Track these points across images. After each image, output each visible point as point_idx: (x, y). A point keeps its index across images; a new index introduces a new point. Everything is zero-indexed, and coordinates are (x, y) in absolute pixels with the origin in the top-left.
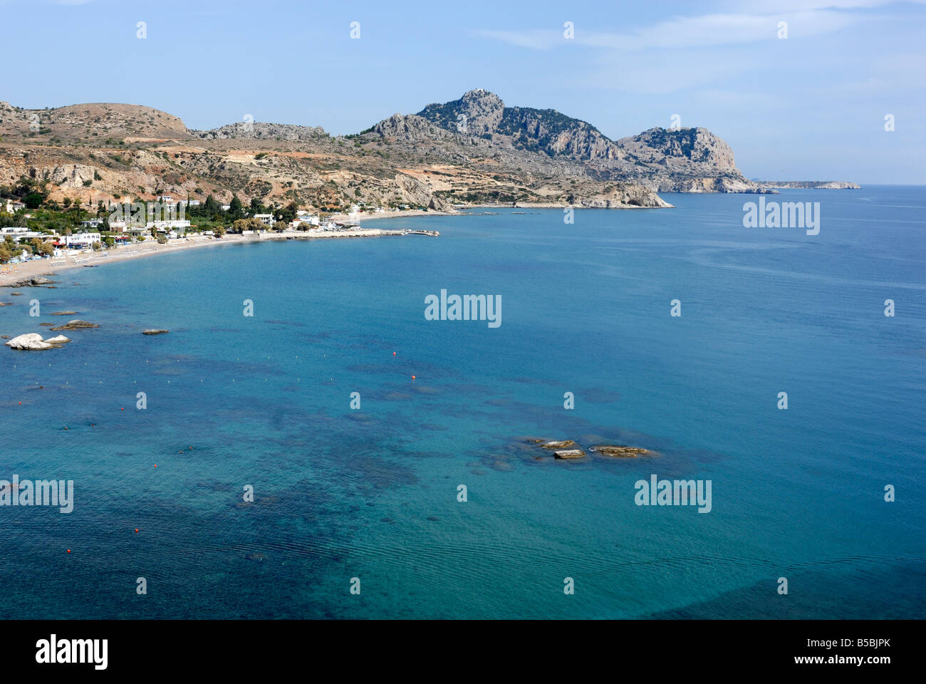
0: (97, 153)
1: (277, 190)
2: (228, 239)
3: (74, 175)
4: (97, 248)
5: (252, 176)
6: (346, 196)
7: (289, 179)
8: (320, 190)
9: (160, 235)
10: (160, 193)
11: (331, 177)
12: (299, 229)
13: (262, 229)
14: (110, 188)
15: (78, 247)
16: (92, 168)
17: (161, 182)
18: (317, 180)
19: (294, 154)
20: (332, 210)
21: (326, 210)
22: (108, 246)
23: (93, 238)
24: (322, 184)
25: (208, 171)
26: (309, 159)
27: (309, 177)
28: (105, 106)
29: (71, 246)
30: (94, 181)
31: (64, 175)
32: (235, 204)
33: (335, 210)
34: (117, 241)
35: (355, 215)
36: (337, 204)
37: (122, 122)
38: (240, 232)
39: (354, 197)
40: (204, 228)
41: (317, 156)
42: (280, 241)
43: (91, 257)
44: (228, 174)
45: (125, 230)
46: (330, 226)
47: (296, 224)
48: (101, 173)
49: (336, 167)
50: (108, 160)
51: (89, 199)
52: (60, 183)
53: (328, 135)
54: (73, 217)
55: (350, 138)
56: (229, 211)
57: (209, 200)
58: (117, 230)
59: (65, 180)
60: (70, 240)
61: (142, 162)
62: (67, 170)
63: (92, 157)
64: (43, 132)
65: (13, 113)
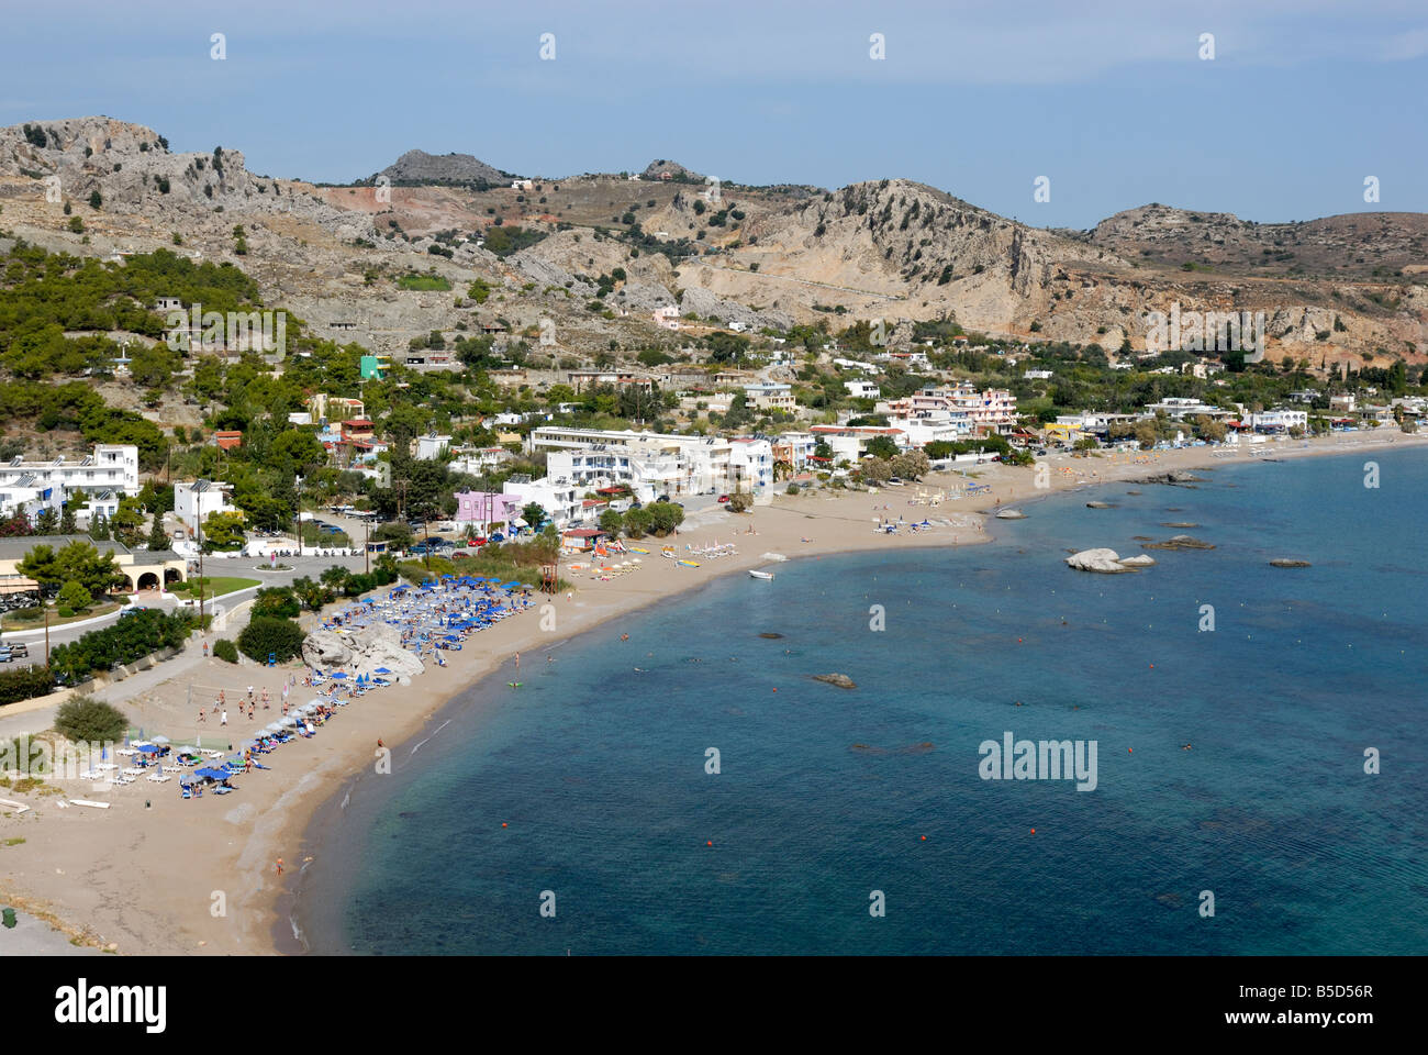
0: (1345, 289)
3: (1303, 322)
4: (1297, 434)
9: (1407, 421)
15: (1269, 430)
16: (1332, 313)
22: (1316, 431)
23: (1296, 419)
28: (1382, 216)
29: (1259, 429)
30: (1333, 333)
31: (1289, 322)
34: (1335, 424)
37: (1405, 242)
43: (1284, 448)
45: (1352, 408)
48: (1348, 320)
50: (1363, 301)
51: (1323, 359)
52: (1282, 335)
58: (1342, 408)
59: (1289, 330)
62: (1296, 315)
63: (1336, 295)
64: (1281, 257)
65: (1242, 231)
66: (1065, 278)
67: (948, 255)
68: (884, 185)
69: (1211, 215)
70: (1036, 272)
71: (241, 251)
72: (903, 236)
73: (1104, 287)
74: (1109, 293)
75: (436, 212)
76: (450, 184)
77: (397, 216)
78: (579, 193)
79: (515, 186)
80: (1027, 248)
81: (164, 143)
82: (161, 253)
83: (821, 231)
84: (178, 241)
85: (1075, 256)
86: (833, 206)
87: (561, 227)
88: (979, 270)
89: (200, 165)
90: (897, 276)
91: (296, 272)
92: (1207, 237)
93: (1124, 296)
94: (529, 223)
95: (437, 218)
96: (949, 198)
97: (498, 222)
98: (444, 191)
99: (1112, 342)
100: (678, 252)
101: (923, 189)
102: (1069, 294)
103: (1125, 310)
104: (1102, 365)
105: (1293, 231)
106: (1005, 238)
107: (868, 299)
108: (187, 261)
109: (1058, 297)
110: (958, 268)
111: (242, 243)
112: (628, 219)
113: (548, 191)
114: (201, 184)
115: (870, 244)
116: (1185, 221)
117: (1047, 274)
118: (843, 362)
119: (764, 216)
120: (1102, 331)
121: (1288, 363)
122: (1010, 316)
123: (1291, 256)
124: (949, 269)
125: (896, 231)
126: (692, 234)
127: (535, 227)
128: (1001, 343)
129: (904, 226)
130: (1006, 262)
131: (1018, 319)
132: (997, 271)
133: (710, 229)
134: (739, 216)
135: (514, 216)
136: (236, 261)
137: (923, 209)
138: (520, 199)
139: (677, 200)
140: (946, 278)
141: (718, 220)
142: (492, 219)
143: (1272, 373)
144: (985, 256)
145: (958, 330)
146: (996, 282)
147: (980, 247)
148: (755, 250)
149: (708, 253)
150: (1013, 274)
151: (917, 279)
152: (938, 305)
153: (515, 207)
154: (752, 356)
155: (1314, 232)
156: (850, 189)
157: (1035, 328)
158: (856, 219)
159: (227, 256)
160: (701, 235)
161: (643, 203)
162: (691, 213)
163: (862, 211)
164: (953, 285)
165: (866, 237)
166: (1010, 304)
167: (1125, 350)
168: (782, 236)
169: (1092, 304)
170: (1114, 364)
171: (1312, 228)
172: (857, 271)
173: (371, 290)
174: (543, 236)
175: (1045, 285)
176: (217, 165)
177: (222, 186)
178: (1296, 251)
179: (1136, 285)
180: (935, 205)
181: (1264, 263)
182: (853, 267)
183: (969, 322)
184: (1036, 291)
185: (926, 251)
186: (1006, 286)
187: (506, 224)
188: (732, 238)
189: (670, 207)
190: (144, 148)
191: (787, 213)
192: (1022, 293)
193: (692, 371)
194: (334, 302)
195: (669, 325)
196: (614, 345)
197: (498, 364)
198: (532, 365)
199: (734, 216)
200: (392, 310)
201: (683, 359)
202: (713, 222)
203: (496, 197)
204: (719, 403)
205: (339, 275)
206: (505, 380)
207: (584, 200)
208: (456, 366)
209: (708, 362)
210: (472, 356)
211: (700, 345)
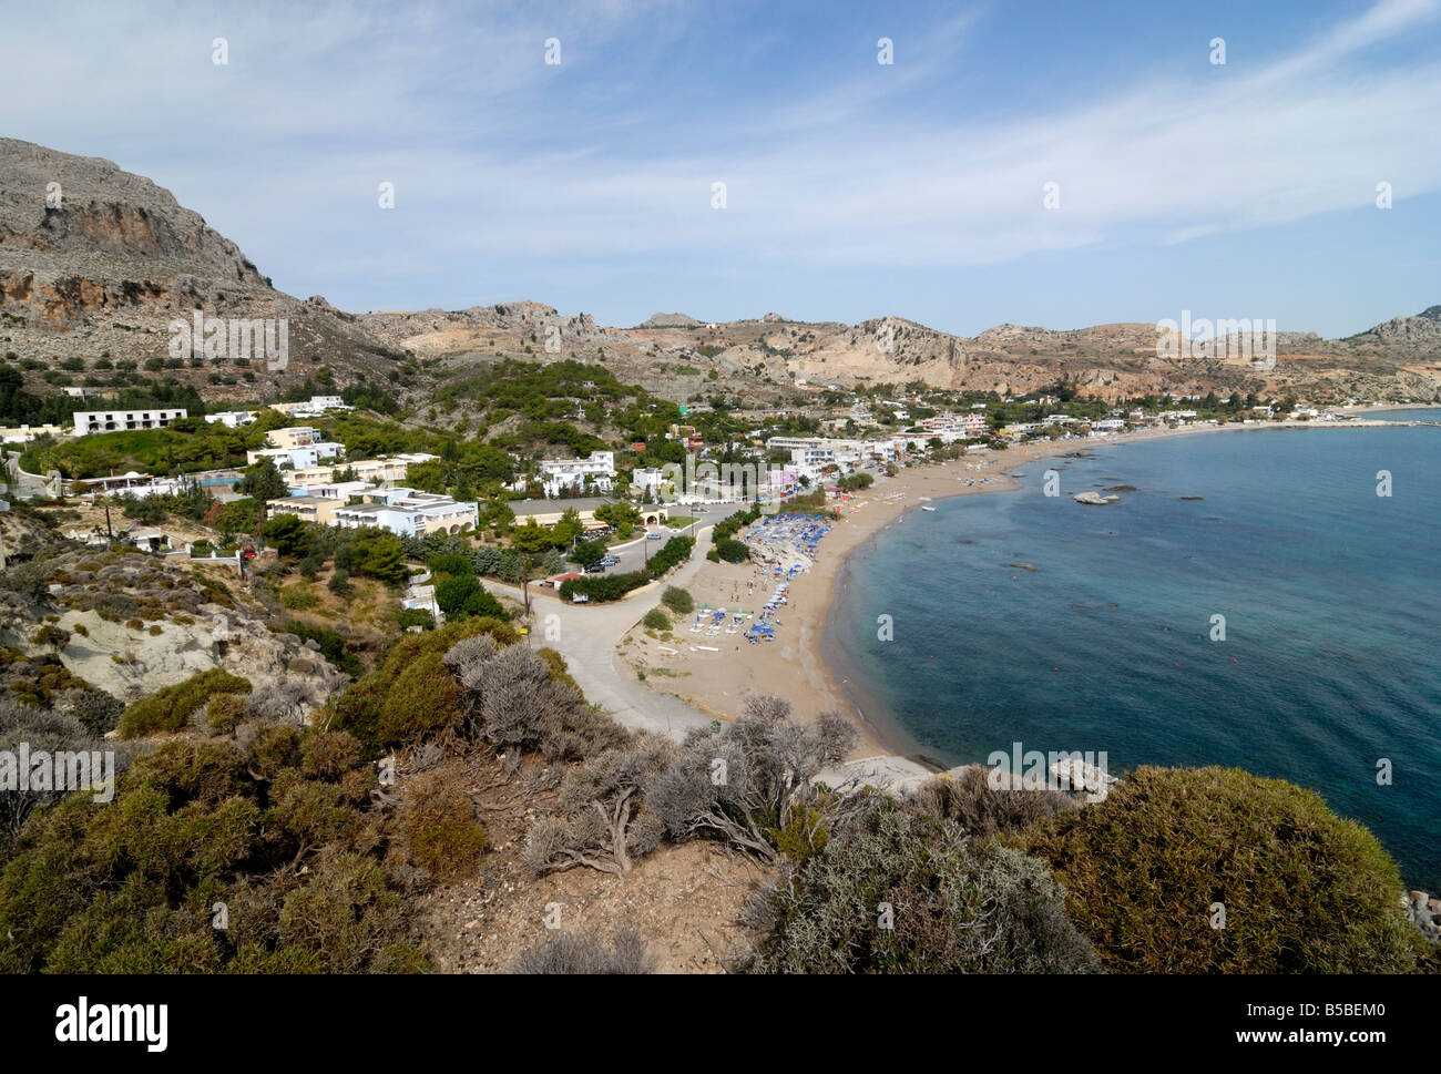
0: (1116, 360)
1: (1271, 386)
2: (1230, 426)
3: (1098, 377)
4: (1121, 431)
5: (1248, 375)
6: (1341, 392)
7: (1281, 378)
8: (1315, 386)
9: (1173, 424)
10: (1165, 389)
11: (1326, 375)
12: (1299, 419)
13: (1263, 419)
14: (1125, 386)
15: (1106, 430)
16: (1112, 372)
17: (1167, 381)
18: (1312, 377)
19: (1289, 357)
20: (1326, 403)
21: (1320, 404)
22: (1130, 429)
23: (1117, 423)
24: (1316, 380)
25: (1206, 372)
26: (1304, 360)
27: (1304, 375)
28: (1119, 326)
29: (1101, 429)
30: (1113, 381)
31: (1091, 377)
32: (1234, 399)
33: (1330, 404)
34: (1136, 426)
35: (1350, 408)
36: (1331, 398)
37: (1133, 337)
38: (1242, 421)
39: (1349, 392)
40: (1209, 417)
41: (1312, 357)
42: (1280, 428)
43: (1117, 438)
44: (1225, 375)
45: (1142, 417)
46: (1329, 417)
47: (1294, 415)
48: (1119, 375)
49: (1333, 366)
50: (1124, 366)
51: (1110, 395)
52: (1087, 383)
53: (1321, 339)
54: (1098, 409)
55: (1344, 340)
56: (1229, 404)
57: (1211, 395)
58: (1137, 418)
59: (1091, 381)
60: (1100, 425)
61: (1151, 366)
62: (1093, 373)
63: (1112, 363)
64: (1071, 347)
65: (1050, 335)
66: (977, 360)
67: (917, 351)
68: (885, 319)
69: (1035, 329)
70: (963, 357)
71: (603, 359)
72: (895, 343)
73: (996, 363)
74: (999, 366)
75: (675, 340)
76: (677, 327)
77: (657, 342)
78: (737, 329)
79: (708, 327)
80: (957, 347)
81: (556, 312)
82: (568, 361)
83: (854, 342)
84: (573, 356)
85: (980, 349)
86: (859, 330)
87: (732, 345)
88: (934, 358)
90: (893, 362)
91: (629, 368)
92: (1035, 338)
93: (1006, 367)
94: (717, 343)
95: (676, 342)
96: (916, 325)
97: (703, 343)
98: (677, 331)
99: (1001, 389)
100: (787, 354)
101: (903, 321)
102: (979, 367)
103: (1007, 374)
104: (998, 400)
105: (1075, 334)
106: (946, 342)
107: (880, 373)
108: (581, 364)
109: (973, 369)
110: (922, 358)
111: (603, 356)
112: (761, 340)
113: (723, 329)
114: (575, 329)
116: (1022, 331)
117: (967, 358)
118: (887, 402)
119: (826, 336)
120: (996, 385)
121: (1091, 397)
122: (950, 378)
123: (1075, 346)
124: (919, 358)
126: (792, 346)
127: (719, 345)
128: (948, 392)
129: (895, 338)
130: (947, 353)
131: (955, 380)
132: (942, 358)
133: (799, 344)
134: (812, 337)
135: (709, 341)
136: (602, 364)
137: (904, 330)
138: (711, 333)
139: (783, 330)
140: (918, 362)
141: (803, 339)
142: (700, 342)
143: (1084, 402)
144: (937, 350)
145: (926, 386)
146: (942, 363)
147: (933, 347)
148: (823, 352)
149: (800, 354)
150: (951, 359)
151: (903, 363)
152: (914, 375)
153: (709, 337)
154: (846, 401)
156: (868, 322)
157: (963, 384)
158: (871, 336)
159: (597, 362)
160: (795, 347)
161: (767, 332)
162: (790, 336)
163: (874, 332)
164: (921, 365)
165: (876, 345)
166: (950, 374)
167: (1008, 394)
168: (835, 345)
169: (991, 371)
170: (1003, 399)
171: (1085, 333)
172: (873, 360)
173: (665, 376)
174: (724, 349)
175: (967, 363)
177: (584, 330)
178: (1078, 343)
179: (1012, 362)
180: (910, 328)
181: (1063, 350)
182: (871, 359)
183: (931, 382)
184: (962, 367)
185: (906, 349)
186: (947, 364)
187: (707, 344)
188: (811, 347)
189: (780, 334)
190: (547, 314)
191: (837, 334)
192: (956, 368)
193: (819, 409)
194: (649, 381)
195: (803, 388)
196: (780, 398)
197: (729, 408)
198: (744, 408)
199: (810, 337)
200: (676, 385)
201: (814, 403)
202: (800, 340)
203: (699, 332)
204: (841, 424)
205: (649, 369)
206: (735, 416)
207: (740, 332)
208: (711, 410)
209: (826, 404)
210: (717, 404)
211: (820, 397)
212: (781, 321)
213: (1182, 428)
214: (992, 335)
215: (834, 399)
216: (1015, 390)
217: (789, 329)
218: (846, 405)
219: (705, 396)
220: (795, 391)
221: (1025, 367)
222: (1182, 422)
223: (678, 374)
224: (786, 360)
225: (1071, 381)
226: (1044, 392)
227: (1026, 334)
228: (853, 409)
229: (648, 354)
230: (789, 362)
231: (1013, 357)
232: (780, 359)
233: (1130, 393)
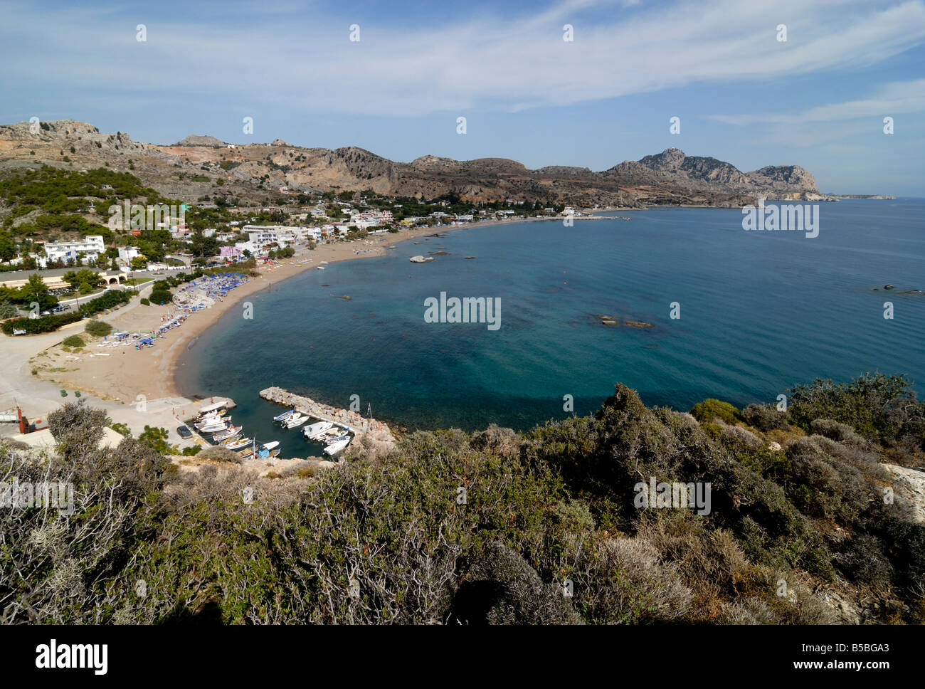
0: (482, 180)
1: (560, 197)
2: (530, 219)
3: (471, 190)
4: (471, 222)
5: (549, 191)
6: (593, 200)
7: (567, 192)
8: (581, 197)
9: (500, 218)
10: (507, 198)
11: (587, 192)
13: (548, 215)
15: (463, 221)
16: (479, 187)
17: (508, 193)
19: (571, 181)
22: (476, 221)
23: (470, 217)
24: (582, 194)
25: (530, 188)
26: (578, 183)
27: (576, 191)
28: (491, 159)
29: (460, 221)
30: (479, 193)
34: (480, 219)
35: (595, 209)
36: (587, 204)
37: (499, 167)
38: (536, 216)
39: (596, 200)
40: (519, 214)
41: (582, 181)
42: (553, 220)
43: (467, 226)
44: (539, 190)
45: (485, 214)
46: (579, 214)
48: (483, 189)
49: (590, 186)
50: (487, 183)
52: (466, 193)
53: (591, 171)
55: (601, 173)
56: (535, 207)
57: (528, 202)
58: (482, 214)
59: (468, 192)
60: (460, 218)
62: (469, 187)
63: (480, 182)
64: (464, 171)
65: (454, 163)
66: (404, 177)
67: (369, 170)
68: (350, 148)
69: (446, 158)
70: (396, 175)
72: (356, 165)
73: (415, 179)
74: (417, 181)
75: (202, 156)
76: (205, 146)
78: (251, 150)
79: (229, 147)
80: (393, 168)
81: (97, 130)
83: (330, 163)
84: (107, 165)
85: (407, 171)
86: (334, 155)
87: (246, 161)
88: (379, 175)
89: (112, 138)
90: (355, 177)
92: (444, 165)
93: (421, 182)
94: (235, 159)
95: (202, 158)
96: (369, 152)
97: (224, 159)
98: (204, 148)
99: (419, 196)
101: (361, 150)
102: (406, 182)
103: (422, 187)
105: (468, 163)
106: (386, 166)
107: (346, 184)
109: (402, 183)
110: (373, 174)
112: (268, 159)
113: (240, 149)
114: (113, 145)
115: (346, 167)
116: (438, 160)
117: (399, 176)
119: (312, 158)
120: (416, 193)
121: (467, 201)
122: (389, 189)
123: (467, 171)
124: (370, 174)
125: (354, 163)
126: (290, 164)
127: (237, 161)
128: (387, 197)
129: (356, 161)
130: (387, 172)
131: (391, 190)
132: (385, 175)
133: (295, 162)
134: (305, 157)
135: (228, 157)
137: (361, 156)
138: (231, 151)
139: (284, 152)
140: (370, 177)
141: (298, 159)
142: (222, 158)
143: (459, 205)
144: (381, 170)
145: (374, 193)
146: (384, 179)
147: (379, 168)
148: (310, 169)
149: (295, 170)
150: (389, 176)
151: (361, 178)
152: (367, 186)
153: (230, 154)
154: (312, 202)
155: (473, 164)
156: (339, 149)
157: (396, 192)
158: (341, 159)
160: (293, 164)
161: (273, 153)
162: (289, 157)
163: (343, 157)
164: (372, 179)
165: (344, 165)
166: (389, 186)
167: (422, 199)
168: (319, 164)
169: (413, 185)
170: (419, 202)
171: (473, 162)
173: (182, 182)
174: (240, 164)
175: (399, 179)
176: (119, 138)
177: (122, 145)
178: (469, 169)
179: (425, 179)
180: (365, 155)
181: (458, 173)
182: (341, 174)
183: (377, 190)
184: (396, 181)
185: (363, 169)
186: (387, 180)
187: (227, 160)
188: (303, 165)
189: (282, 155)
190: (89, 131)
191: (320, 157)
192: (392, 182)
193: (293, 207)
194: (169, 186)
195: (285, 192)
196: (267, 199)
197: (229, 206)
198: (241, 206)
199: (303, 159)
200: (190, 189)
201: (291, 203)
202: (296, 160)
203: (222, 151)
204: (303, 217)
205: (170, 177)
206: (232, 211)
207: (253, 152)
208: (215, 207)
209: (299, 204)
210: (221, 203)
211: (295, 199)
212: (285, 145)
213: (505, 220)
214: (421, 162)
215: (304, 200)
216: (426, 197)
217: (288, 151)
218: (311, 205)
219: (211, 197)
220: (279, 194)
221: (432, 183)
222: (506, 216)
223: (193, 181)
224: (285, 173)
225: (457, 191)
226: (442, 198)
227: (440, 162)
228: (316, 207)
229: (176, 165)
230: (286, 175)
231: (426, 176)
232: (280, 172)
233: (489, 200)
